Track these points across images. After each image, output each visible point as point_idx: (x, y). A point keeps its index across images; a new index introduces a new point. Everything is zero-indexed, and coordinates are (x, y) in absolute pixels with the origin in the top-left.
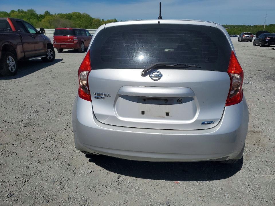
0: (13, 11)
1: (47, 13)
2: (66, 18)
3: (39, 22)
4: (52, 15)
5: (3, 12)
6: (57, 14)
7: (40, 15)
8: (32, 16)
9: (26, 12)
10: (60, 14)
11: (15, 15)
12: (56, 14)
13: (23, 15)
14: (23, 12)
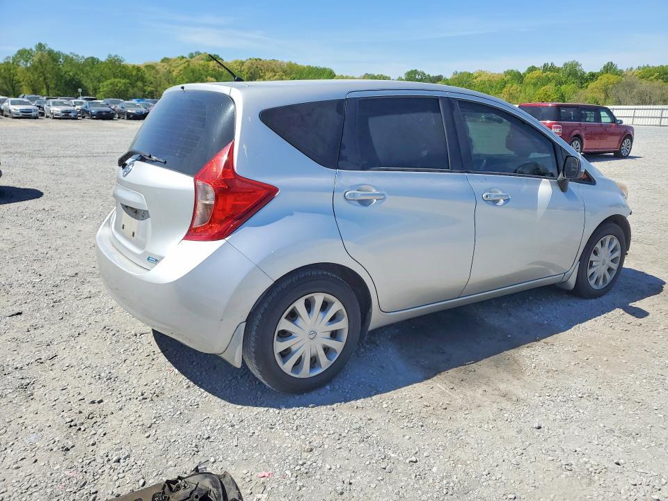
0: (532, 69)
1: (609, 68)
2: (657, 78)
3: (581, 91)
4: (620, 73)
5: (512, 71)
6: (635, 68)
7: (590, 73)
8: (570, 76)
9: (558, 70)
10: (644, 68)
11: (535, 76)
12: (632, 69)
13: (550, 76)
14: (552, 69)
